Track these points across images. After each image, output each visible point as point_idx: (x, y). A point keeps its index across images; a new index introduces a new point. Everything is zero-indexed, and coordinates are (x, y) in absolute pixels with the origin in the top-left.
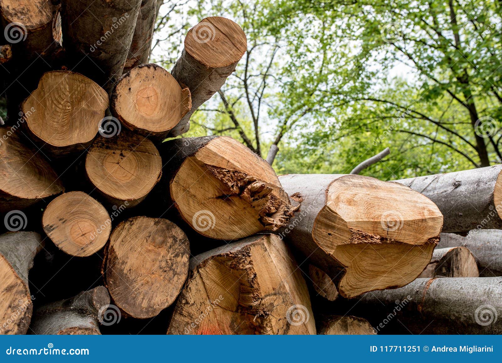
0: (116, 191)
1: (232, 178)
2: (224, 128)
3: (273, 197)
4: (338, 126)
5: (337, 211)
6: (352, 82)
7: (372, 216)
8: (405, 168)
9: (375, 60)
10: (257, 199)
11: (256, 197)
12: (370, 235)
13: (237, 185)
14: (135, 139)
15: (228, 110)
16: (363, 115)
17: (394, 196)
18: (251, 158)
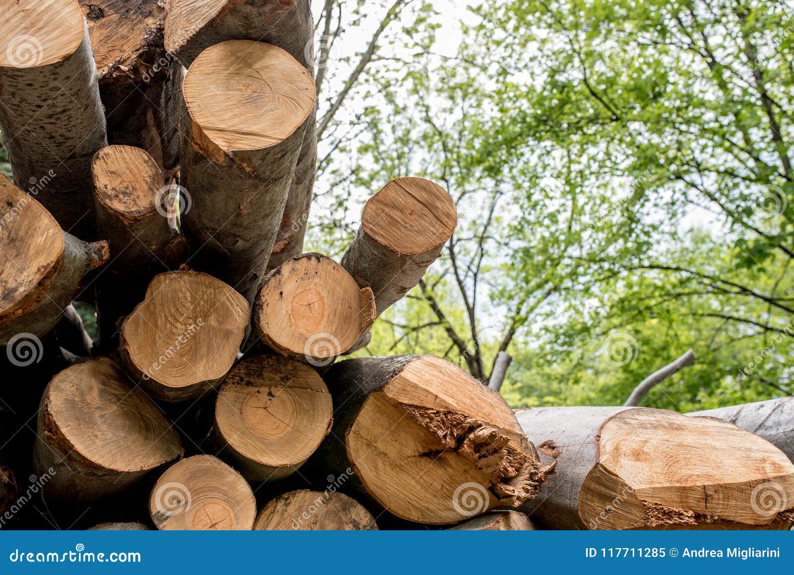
0: (263, 452)
1: (443, 423)
2: (421, 323)
3: (511, 452)
4: (603, 312)
5: (618, 472)
6: (621, 241)
7: (677, 477)
8: (722, 376)
9: (656, 205)
10: (484, 456)
11: (483, 452)
12: (677, 510)
13: (452, 434)
14: (289, 367)
15: (427, 295)
16: (643, 292)
17: (710, 441)
18: (471, 388)
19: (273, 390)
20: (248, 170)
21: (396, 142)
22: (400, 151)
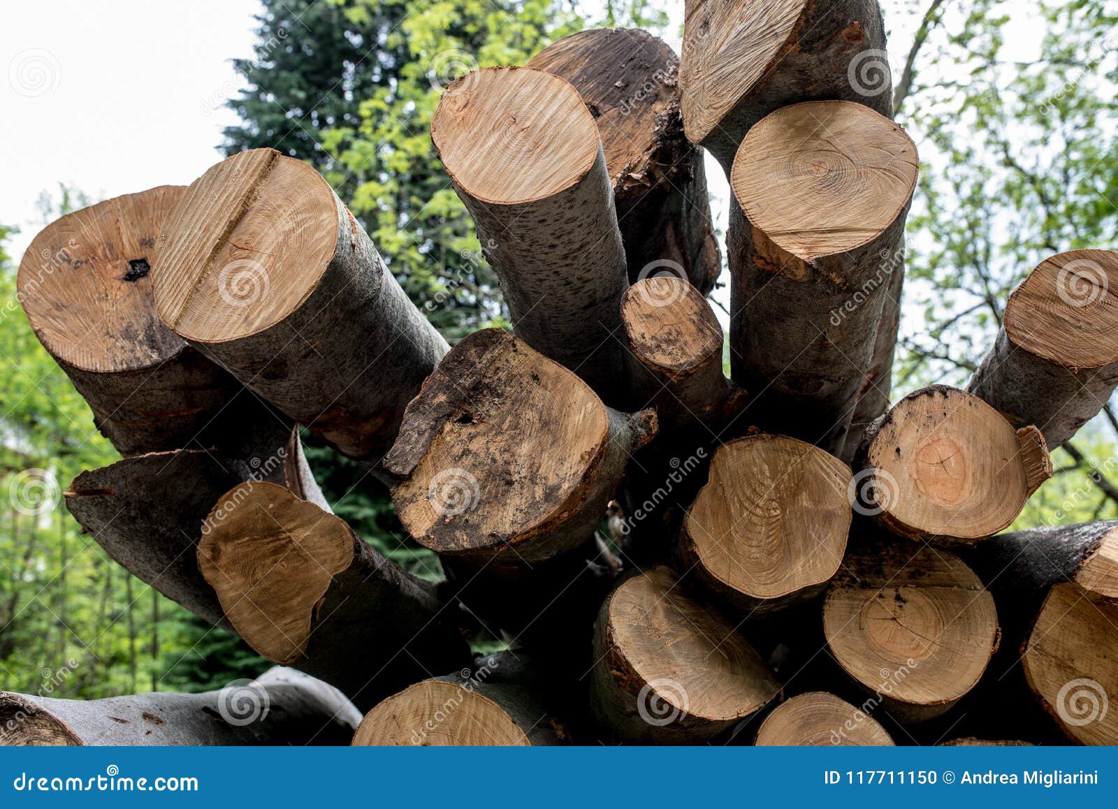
14: (920, 557)
19: (901, 590)
20: (838, 281)
21: (962, 206)
22: (972, 219)
